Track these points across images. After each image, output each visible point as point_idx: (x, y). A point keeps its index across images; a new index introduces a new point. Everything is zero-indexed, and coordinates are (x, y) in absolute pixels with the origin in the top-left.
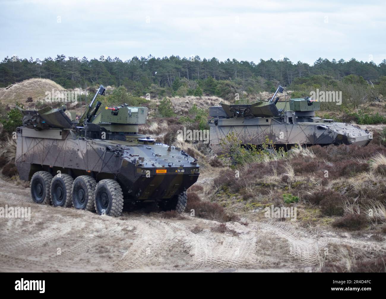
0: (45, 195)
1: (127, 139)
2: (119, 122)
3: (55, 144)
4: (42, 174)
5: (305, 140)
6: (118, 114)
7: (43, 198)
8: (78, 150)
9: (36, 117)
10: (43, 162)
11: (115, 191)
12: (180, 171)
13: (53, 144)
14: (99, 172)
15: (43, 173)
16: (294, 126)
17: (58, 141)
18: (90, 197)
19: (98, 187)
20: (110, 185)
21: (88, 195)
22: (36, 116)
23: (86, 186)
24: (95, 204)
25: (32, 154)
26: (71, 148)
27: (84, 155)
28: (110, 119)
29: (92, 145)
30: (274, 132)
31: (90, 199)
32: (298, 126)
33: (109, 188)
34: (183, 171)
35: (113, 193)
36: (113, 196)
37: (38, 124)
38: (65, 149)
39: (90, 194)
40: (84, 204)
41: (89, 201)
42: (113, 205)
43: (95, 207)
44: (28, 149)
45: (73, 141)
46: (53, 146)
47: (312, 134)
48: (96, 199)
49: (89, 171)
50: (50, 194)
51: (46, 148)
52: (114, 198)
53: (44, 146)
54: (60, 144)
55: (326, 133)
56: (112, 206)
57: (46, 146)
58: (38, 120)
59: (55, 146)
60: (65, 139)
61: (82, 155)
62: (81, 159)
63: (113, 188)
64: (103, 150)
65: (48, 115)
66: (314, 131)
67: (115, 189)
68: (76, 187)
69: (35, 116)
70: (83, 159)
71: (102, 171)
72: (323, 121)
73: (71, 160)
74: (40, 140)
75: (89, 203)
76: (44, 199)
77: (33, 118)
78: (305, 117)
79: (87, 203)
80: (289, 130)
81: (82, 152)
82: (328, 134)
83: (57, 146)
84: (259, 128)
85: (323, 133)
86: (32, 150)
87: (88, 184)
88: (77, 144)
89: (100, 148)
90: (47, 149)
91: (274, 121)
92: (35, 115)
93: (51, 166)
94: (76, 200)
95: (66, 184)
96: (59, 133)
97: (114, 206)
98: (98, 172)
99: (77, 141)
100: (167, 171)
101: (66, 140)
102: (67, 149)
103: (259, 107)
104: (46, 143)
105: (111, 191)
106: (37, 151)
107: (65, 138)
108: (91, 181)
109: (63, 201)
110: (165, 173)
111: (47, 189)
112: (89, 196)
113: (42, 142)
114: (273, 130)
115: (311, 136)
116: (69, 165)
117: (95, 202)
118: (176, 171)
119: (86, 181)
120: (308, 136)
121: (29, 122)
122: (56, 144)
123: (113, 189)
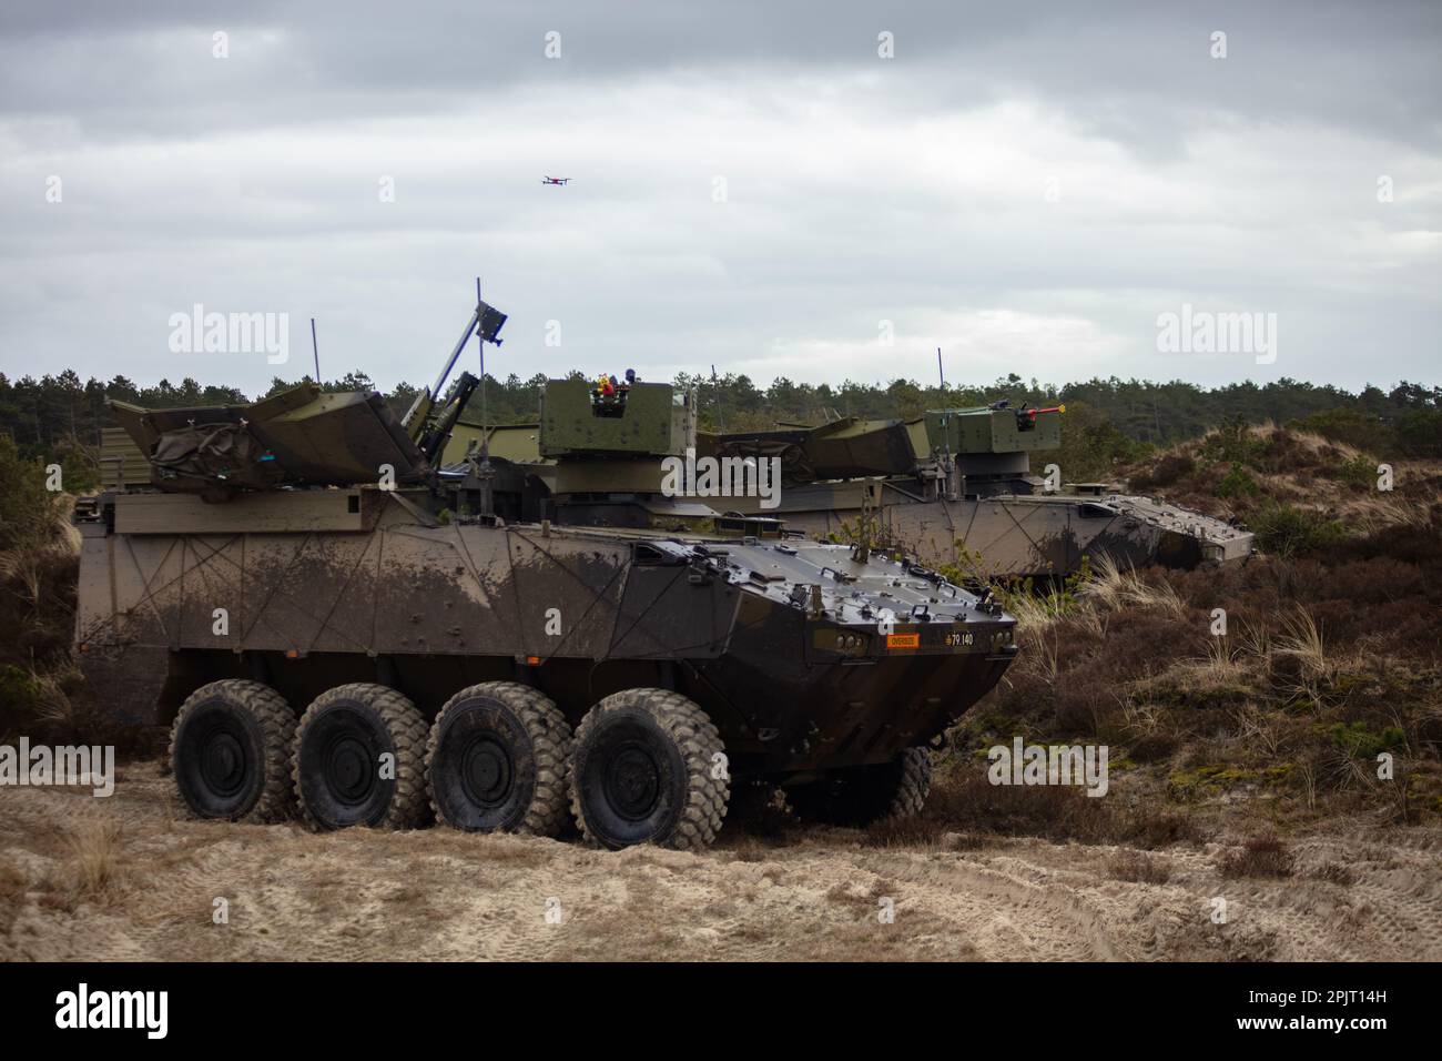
0: (262, 784)
1: (656, 521)
2: (628, 447)
3: (312, 551)
4: (239, 691)
5: (1029, 560)
6: (626, 411)
7: (250, 797)
8: (460, 571)
9: (231, 435)
10: (242, 640)
11: (698, 736)
12: (961, 640)
13: (298, 554)
14: (599, 657)
15: (244, 687)
16: (981, 510)
17: (327, 543)
18: (544, 775)
19: (598, 728)
20: (672, 712)
21: (533, 765)
22: (234, 432)
23: (520, 726)
24: (577, 802)
25: (172, 607)
26: (412, 566)
27: (493, 589)
28: (590, 433)
29: (543, 545)
30: (896, 534)
31: (543, 784)
32: (999, 509)
33: (664, 724)
34: (968, 639)
35: (692, 746)
36: (692, 760)
37: (239, 467)
38: (374, 574)
39: (545, 759)
40: (509, 804)
41: (541, 792)
42: (692, 801)
43: (575, 818)
44: (147, 589)
45: (424, 533)
46: (301, 563)
47: (1059, 536)
48: (583, 780)
49: (534, 661)
50: (295, 775)
51: (256, 576)
52: (698, 766)
53: (243, 570)
54: (344, 554)
55: (1114, 528)
56: (688, 804)
57: (256, 568)
58: (243, 450)
59: (313, 562)
60: (374, 530)
61: (486, 592)
62: (479, 607)
63: (685, 723)
64: (612, 562)
65: (303, 424)
66: (1066, 523)
67: (696, 728)
68: (455, 733)
69: (230, 431)
70: (493, 608)
71: (616, 654)
72: (1073, 490)
73: (416, 621)
74: (215, 544)
75: (539, 799)
76: (257, 798)
77: (215, 443)
78: (998, 476)
79: (528, 802)
80: (960, 525)
81: (482, 579)
82: (1123, 532)
83: (324, 563)
84: (833, 522)
85: (1104, 531)
86: (175, 589)
87: (528, 716)
88: (452, 547)
89: (597, 555)
90: (265, 579)
91: (894, 493)
92: (230, 426)
93: (292, 654)
94: (457, 792)
95: (395, 727)
96: (346, 503)
97: (695, 805)
98: (588, 661)
99: (450, 534)
100: (921, 641)
101: (379, 532)
102: (388, 570)
103: (845, 440)
104: (255, 552)
105: (676, 739)
106: (204, 593)
107: (373, 522)
108: (537, 702)
109: (375, 803)
110: (917, 650)
111: (272, 754)
112: (542, 768)
113: (233, 552)
114: (895, 527)
115: (1054, 543)
116: (404, 643)
117: (574, 794)
118: (949, 641)
119: (520, 703)
120: (1039, 544)
121: (187, 462)
122: (317, 556)
123: (685, 730)
